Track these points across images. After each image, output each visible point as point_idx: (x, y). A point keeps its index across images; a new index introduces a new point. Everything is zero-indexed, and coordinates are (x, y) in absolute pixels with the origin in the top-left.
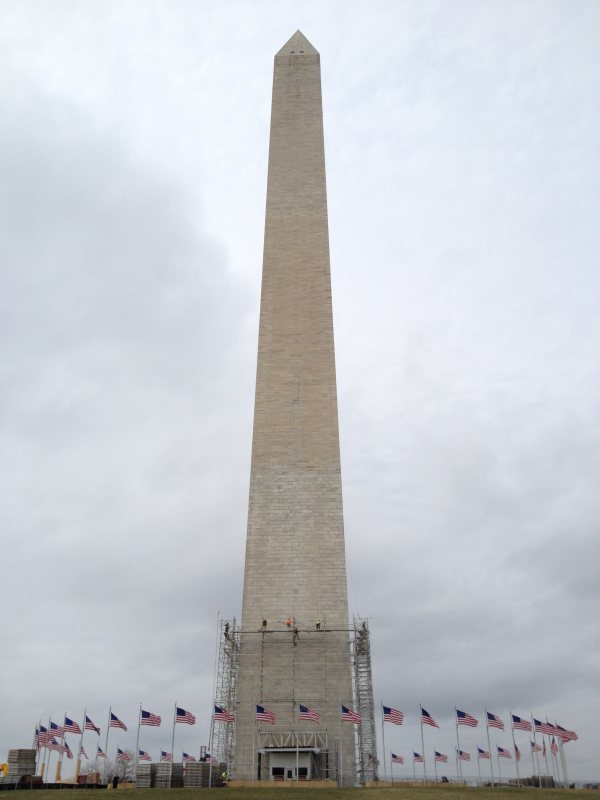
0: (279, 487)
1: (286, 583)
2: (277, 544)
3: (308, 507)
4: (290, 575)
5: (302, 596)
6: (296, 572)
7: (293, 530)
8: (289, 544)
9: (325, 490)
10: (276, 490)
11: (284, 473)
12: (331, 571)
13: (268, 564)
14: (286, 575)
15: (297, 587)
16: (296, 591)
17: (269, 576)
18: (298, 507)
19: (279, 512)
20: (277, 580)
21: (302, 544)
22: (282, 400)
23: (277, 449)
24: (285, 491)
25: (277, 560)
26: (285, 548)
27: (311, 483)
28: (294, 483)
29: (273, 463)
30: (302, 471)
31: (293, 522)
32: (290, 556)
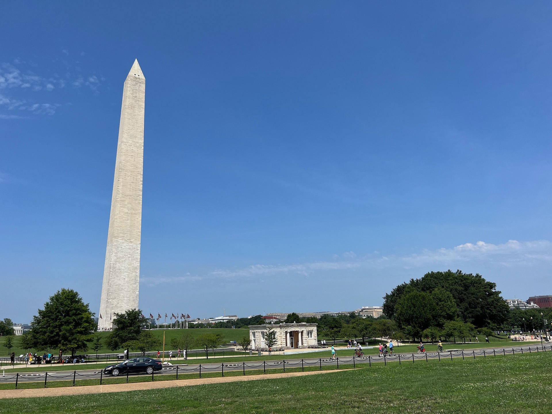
0: (121, 247)
1: (122, 276)
3: (130, 254)
4: (123, 274)
5: (126, 280)
6: (125, 273)
7: (125, 261)
8: (124, 265)
9: (135, 249)
10: (120, 248)
12: (135, 274)
15: (125, 278)
16: (124, 279)
18: (127, 254)
21: (127, 265)
22: (124, 219)
23: (121, 235)
24: (123, 249)
25: (120, 270)
26: (122, 266)
27: (131, 247)
28: (126, 247)
29: (120, 240)
30: (128, 243)
31: (125, 259)
32: (123, 269)
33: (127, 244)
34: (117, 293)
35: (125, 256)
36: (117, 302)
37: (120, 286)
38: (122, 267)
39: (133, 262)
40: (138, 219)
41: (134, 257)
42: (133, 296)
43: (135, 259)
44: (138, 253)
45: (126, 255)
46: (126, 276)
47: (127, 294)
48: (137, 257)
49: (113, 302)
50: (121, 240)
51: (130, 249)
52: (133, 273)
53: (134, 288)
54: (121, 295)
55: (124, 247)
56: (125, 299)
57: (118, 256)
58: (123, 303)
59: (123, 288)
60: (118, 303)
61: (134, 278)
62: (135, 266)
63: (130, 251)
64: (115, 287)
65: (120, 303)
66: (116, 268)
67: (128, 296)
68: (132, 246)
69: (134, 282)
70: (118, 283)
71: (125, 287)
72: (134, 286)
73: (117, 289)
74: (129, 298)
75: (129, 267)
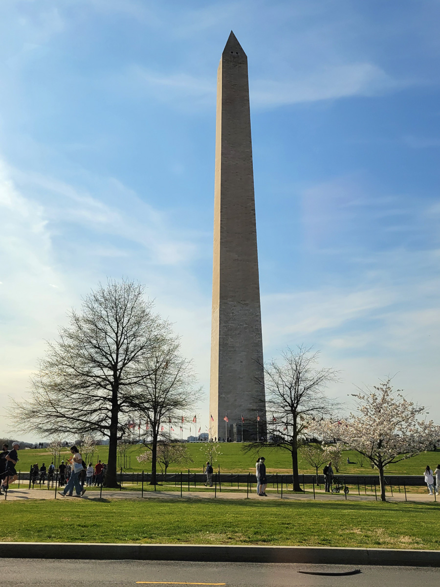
1: (237, 358)
2: (232, 340)
3: (246, 324)
6: (241, 353)
7: (239, 334)
8: (238, 341)
10: (232, 314)
11: (235, 306)
12: (257, 353)
13: (229, 349)
14: (238, 354)
15: (242, 360)
17: (230, 354)
19: (233, 325)
20: (233, 356)
23: (231, 294)
29: (230, 301)
33: (241, 308)
35: (239, 327)
38: (236, 344)
39: (251, 336)
43: (254, 331)
45: (241, 325)
46: (244, 357)
48: (256, 327)
51: (245, 315)
55: (236, 313)
57: (228, 326)
59: (240, 376)
63: (245, 318)
64: (228, 374)
66: (228, 345)
68: (249, 310)
69: (256, 367)
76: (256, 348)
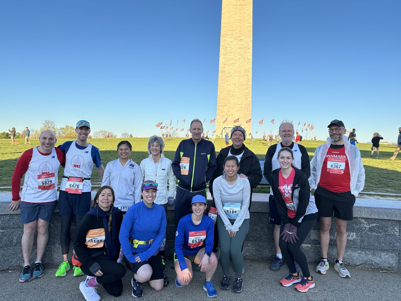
0: (230, 47)
1: (232, 81)
2: (229, 68)
3: (240, 55)
4: (233, 79)
5: (237, 85)
6: (236, 77)
7: (234, 63)
9: (246, 48)
10: (229, 49)
11: (232, 42)
12: (247, 77)
13: (227, 75)
14: (232, 79)
15: (235, 83)
17: (227, 79)
19: (230, 56)
20: (229, 80)
21: (238, 68)
22: (232, 13)
23: (230, 32)
24: (232, 49)
25: (229, 73)
26: (232, 69)
27: (241, 46)
28: (235, 46)
29: (228, 38)
30: (238, 41)
31: (235, 60)
32: (233, 72)
33: (237, 43)
34: (227, 99)
35: (234, 58)
36: (228, 109)
37: (231, 92)
38: (232, 71)
39: (244, 64)
40: (248, 10)
41: (245, 58)
42: (245, 103)
43: (246, 60)
44: (249, 52)
45: (236, 56)
46: (237, 80)
47: (238, 101)
48: (248, 57)
49: (224, 109)
50: (230, 38)
51: (240, 48)
52: (245, 77)
53: (246, 94)
54: (232, 102)
55: (233, 47)
56: (236, 106)
57: (227, 57)
58: (234, 111)
59: (234, 94)
60: (229, 111)
61: (246, 82)
62: (246, 68)
63: (240, 51)
64: (225, 93)
65: (231, 111)
66: (225, 72)
67: (239, 103)
68: (243, 44)
69: (246, 88)
70: (228, 89)
71: (236, 93)
72: (246, 92)
73: (227, 95)
74: (240, 106)
75: (239, 69)
76: (247, 73)
